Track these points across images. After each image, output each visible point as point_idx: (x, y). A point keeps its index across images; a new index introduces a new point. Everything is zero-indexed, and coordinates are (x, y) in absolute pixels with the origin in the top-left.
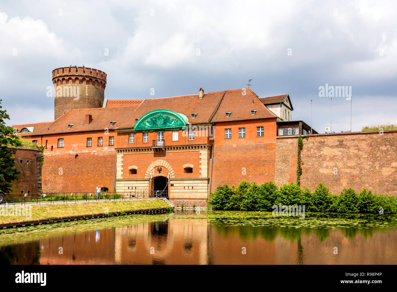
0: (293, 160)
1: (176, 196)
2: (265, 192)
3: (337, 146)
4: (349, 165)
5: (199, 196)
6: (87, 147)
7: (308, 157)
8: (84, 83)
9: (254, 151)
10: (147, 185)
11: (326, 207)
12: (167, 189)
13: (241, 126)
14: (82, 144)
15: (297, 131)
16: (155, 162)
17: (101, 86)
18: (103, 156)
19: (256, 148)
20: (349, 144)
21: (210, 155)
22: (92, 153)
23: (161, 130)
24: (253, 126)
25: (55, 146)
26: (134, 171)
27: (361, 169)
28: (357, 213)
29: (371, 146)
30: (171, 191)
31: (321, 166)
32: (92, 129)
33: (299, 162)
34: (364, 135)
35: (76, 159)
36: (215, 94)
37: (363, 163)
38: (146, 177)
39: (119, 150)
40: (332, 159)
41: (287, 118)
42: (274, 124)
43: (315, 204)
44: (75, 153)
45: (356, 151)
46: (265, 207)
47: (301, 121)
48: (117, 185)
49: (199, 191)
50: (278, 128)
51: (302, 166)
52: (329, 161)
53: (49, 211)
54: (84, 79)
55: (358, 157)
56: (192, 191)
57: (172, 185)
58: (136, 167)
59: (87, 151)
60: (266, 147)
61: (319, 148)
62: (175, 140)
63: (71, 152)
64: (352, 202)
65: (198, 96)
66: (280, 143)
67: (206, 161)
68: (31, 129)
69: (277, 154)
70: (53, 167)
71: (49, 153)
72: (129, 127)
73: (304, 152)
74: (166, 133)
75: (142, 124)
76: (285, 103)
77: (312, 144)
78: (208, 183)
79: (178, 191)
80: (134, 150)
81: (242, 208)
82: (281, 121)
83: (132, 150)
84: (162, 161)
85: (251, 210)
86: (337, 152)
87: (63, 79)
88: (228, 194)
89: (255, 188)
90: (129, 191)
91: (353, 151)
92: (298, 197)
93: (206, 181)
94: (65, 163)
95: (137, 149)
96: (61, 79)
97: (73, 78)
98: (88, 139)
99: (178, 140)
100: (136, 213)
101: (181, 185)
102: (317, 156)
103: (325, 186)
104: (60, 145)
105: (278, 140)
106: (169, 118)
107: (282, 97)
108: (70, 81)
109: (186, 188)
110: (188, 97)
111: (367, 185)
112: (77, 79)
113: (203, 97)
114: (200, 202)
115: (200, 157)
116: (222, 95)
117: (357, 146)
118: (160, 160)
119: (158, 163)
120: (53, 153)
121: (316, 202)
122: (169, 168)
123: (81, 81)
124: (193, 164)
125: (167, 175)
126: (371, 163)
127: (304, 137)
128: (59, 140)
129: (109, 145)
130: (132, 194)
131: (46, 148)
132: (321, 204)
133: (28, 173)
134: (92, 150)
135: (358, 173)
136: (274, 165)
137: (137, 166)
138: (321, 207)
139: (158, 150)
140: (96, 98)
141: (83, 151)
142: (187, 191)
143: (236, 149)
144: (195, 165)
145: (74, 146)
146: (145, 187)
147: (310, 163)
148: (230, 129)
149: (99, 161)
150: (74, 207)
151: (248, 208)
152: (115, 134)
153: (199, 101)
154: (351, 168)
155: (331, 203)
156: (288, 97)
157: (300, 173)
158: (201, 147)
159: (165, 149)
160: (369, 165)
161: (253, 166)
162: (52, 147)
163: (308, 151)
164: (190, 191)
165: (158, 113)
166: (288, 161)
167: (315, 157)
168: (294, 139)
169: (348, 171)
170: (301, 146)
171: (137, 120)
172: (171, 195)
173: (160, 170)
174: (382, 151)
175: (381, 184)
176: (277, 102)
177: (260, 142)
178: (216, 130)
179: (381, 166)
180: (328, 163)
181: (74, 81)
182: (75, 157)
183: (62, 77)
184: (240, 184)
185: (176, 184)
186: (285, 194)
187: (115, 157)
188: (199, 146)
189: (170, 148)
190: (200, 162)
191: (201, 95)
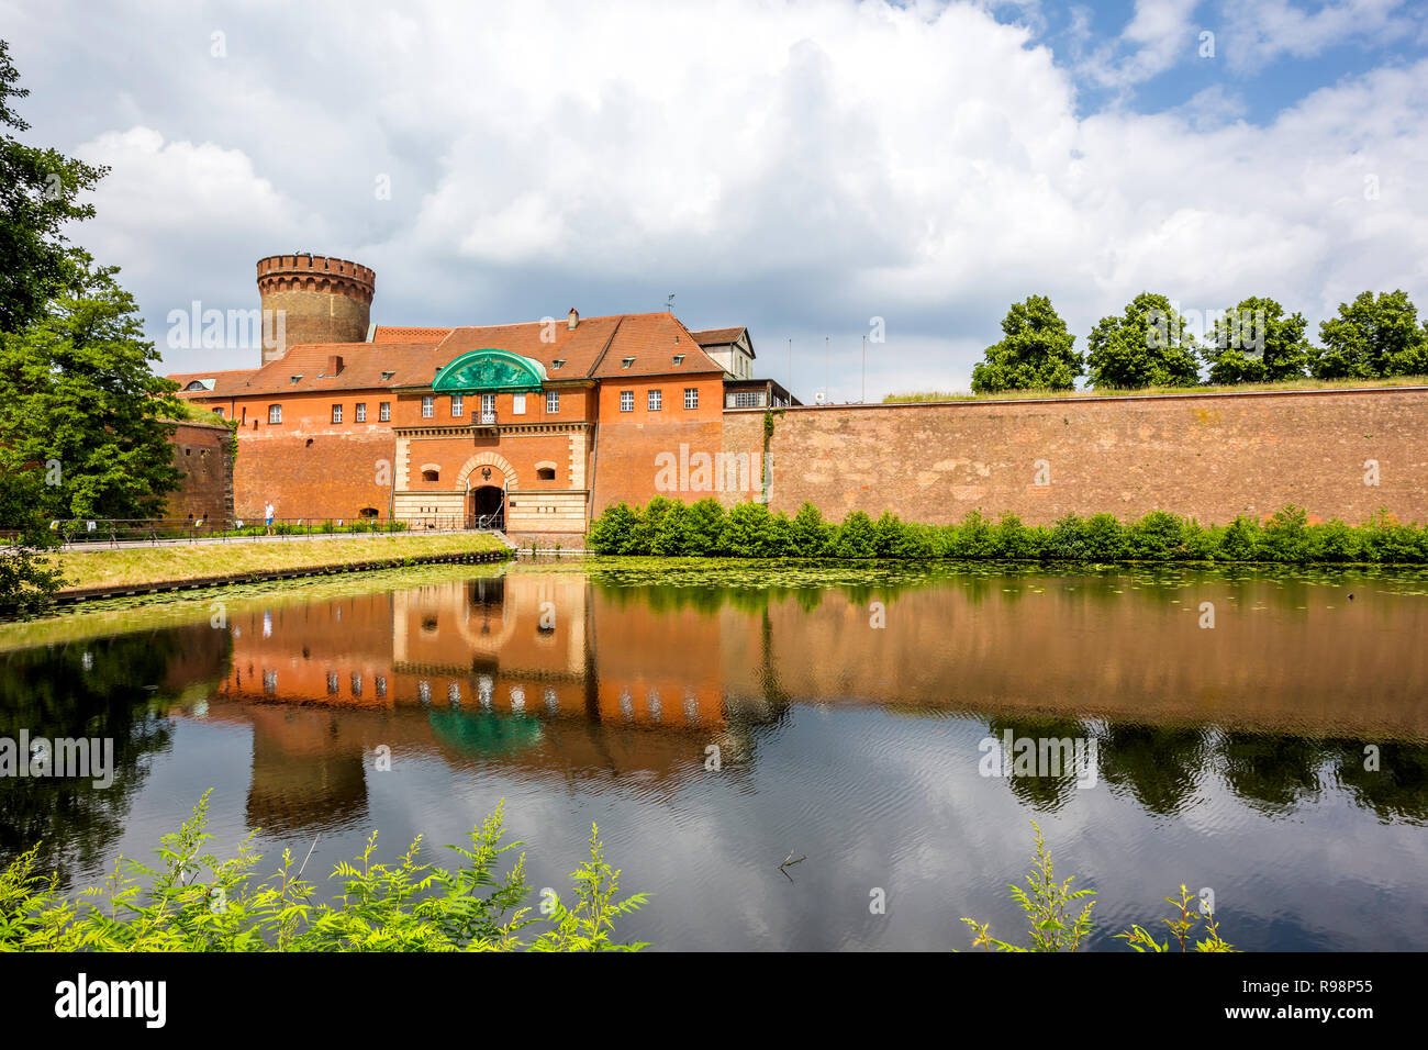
1: (521, 526)
2: (700, 518)
3: (837, 430)
4: (859, 466)
5: (567, 526)
6: (332, 423)
7: (783, 449)
8: (327, 289)
10: (462, 504)
11: (816, 548)
12: (502, 512)
13: (653, 387)
14: (320, 418)
15: (763, 399)
16: (478, 456)
17: (361, 297)
18: (368, 444)
19: (683, 431)
20: (860, 426)
21: (591, 445)
22: (344, 437)
23: (490, 391)
24: (678, 387)
25: (262, 421)
26: (432, 476)
27: (881, 475)
28: (872, 557)
29: (899, 430)
30: (511, 516)
31: (807, 467)
32: (342, 387)
34: (887, 411)
35: (308, 449)
36: (601, 320)
37: (883, 463)
38: (458, 488)
39: (402, 432)
40: (828, 454)
41: (744, 373)
42: (718, 384)
43: (795, 541)
44: (306, 436)
45: (872, 441)
46: (699, 547)
47: (771, 381)
48: (397, 504)
49: (568, 516)
50: (725, 393)
52: (822, 459)
54: (326, 282)
55: (876, 451)
56: (553, 516)
57: (513, 504)
58: (436, 468)
59: (331, 433)
60: (702, 429)
61: (803, 434)
62: (520, 412)
63: (297, 433)
64: (863, 537)
65: (566, 325)
66: (728, 422)
67: (583, 457)
68: (210, 384)
69: (722, 443)
71: (249, 436)
72: (423, 383)
73: (776, 439)
74: (500, 398)
75: (449, 379)
76: (740, 343)
77: (791, 426)
78: (587, 501)
79: (524, 516)
80: (433, 432)
81: (654, 550)
82: (731, 379)
83: (428, 432)
84: (492, 454)
85: (673, 555)
86: (837, 441)
88: (627, 522)
89: (681, 512)
90: (423, 515)
91: (866, 440)
92: (763, 529)
93: (583, 497)
94: (285, 457)
95: (439, 430)
97: (303, 278)
98: (335, 407)
99: (524, 413)
100: (438, 562)
101: (531, 504)
102: (800, 448)
103: (814, 507)
104: (274, 419)
105: (726, 417)
106: (506, 368)
107: (734, 332)
108: (297, 284)
109: (543, 510)
111: (890, 505)
112: (310, 280)
113: (577, 326)
114: (571, 539)
115: (571, 447)
116: (615, 324)
117: (874, 431)
118: (487, 453)
119: (482, 459)
120: (258, 435)
121: (798, 538)
122: (507, 469)
123: (320, 286)
124: (555, 461)
125: (503, 483)
126: (898, 463)
127: (776, 412)
128: (271, 407)
129: (380, 421)
130: (429, 522)
131: (243, 424)
132: (807, 541)
134: (343, 431)
135: (875, 481)
137: (439, 464)
138: (807, 546)
139: (484, 432)
140: (352, 321)
141: (325, 433)
142: (544, 516)
143: (641, 432)
144: (559, 465)
145: (305, 420)
146: (456, 507)
147: (786, 464)
148: (631, 393)
149: (359, 453)
150: (305, 549)
151: (667, 550)
152: (392, 398)
153: (568, 335)
154: (863, 473)
155: (826, 539)
156: (746, 332)
157: (766, 482)
158: (573, 427)
159: (499, 430)
160: (895, 467)
162: (256, 422)
163: (784, 439)
164: (548, 516)
165: (485, 356)
167: (797, 451)
168: (756, 415)
169: (857, 477)
170: (769, 429)
171: (439, 369)
172: (509, 525)
173: (487, 474)
174: (919, 442)
175: (915, 502)
176: (725, 341)
177: (691, 420)
178: (602, 395)
179: (916, 470)
180: (820, 463)
181: (304, 285)
182: (305, 444)
183: (278, 275)
184: (650, 502)
185: (521, 501)
186: (739, 522)
187: (393, 445)
188: (568, 426)
189: (509, 428)
190: (571, 457)
191: (572, 323)
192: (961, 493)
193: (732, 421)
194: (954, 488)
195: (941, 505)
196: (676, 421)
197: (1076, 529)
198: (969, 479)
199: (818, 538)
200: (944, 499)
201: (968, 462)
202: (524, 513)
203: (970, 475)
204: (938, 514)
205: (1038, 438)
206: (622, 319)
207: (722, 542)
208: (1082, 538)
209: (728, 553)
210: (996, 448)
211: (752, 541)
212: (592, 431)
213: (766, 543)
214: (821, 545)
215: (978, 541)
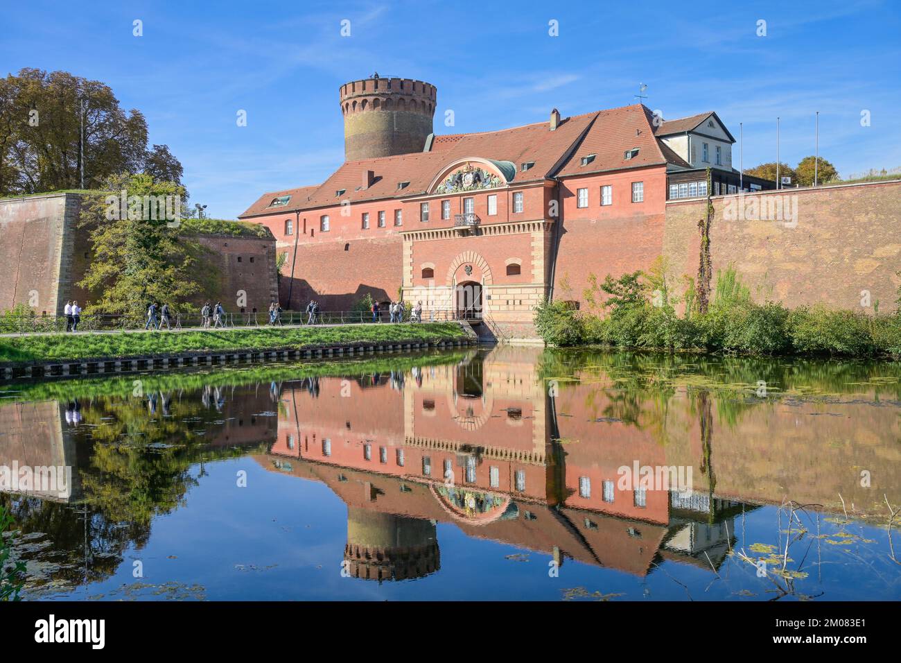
0: (693, 247)
1: (495, 317)
4: (794, 254)
5: (531, 317)
6: (362, 228)
7: (721, 239)
8: (391, 107)
9: (625, 230)
13: (605, 183)
14: (354, 225)
15: (704, 187)
16: (461, 255)
18: (386, 246)
19: (630, 224)
22: (370, 241)
24: (624, 182)
25: (317, 229)
26: (428, 273)
27: (816, 264)
29: (838, 214)
30: (487, 308)
31: (742, 257)
32: (369, 197)
35: (347, 251)
36: (580, 117)
37: (820, 249)
38: (448, 283)
39: (407, 235)
40: (764, 242)
41: (711, 161)
42: (662, 176)
44: (342, 240)
49: (531, 308)
50: (668, 183)
52: (757, 248)
54: (389, 100)
55: (812, 237)
56: (518, 307)
57: (489, 297)
58: (432, 266)
59: (362, 238)
60: (647, 222)
61: (740, 222)
62: (493, 212)
63: (339, 239)
66: (671, 214)
67: (543, 252)
68: (286, 201)
69: (665, 235)
70: (313, 266)
71: (308, 242)
72: (421, 191)
75: (438, 186)
76: (704, 129)
78: (547, 293)
79: (497, 307)
80: (429, 234)
83: (425, 234)
84: (472, 252)
93: (543, 290)
94: (331, 259)
95: (433, 232)
98: (364, 214)
99: (496, 214)
101: (502, 297)
102: (737, 237)
104: (325, 228)
105: (669, 209)
106: (482, 173)
107: (700, 119)
108: (367, 105)
109: (511, 302)
110: (534, 128)
111: (824, 296)
112: (376, 101)
113: (556, 127)
114: (533, 329)
115: (533, 244)
116: (590, 121)
117: (813, 216)
118: (468, 252)
119: (465, 258)
120: (314, 241)
122: (484, 265)
123: (385, 105)
124: (521, 257)
125: (481, 279)
126: (835, 250)
128: (322, 217)
129: (394, 226)
131: (304, 233)
133: (252, 279)
134: (370, 235)
135: (810, 270)
137: (434, 262)
140: (413, 134)
141: (357, 238)
142: (512, 308)
143: (595, 228)
144: (524, 261)
145: (344, 228)
147: (723, 253)
148: (586, 189)
149: (380, 254)
152: (402, 205)
154: (798, 261)
156: (714, 115)
158: (534, 225)
159: (477, 230)
161: (624, 260)
162: (312, 230)
163: (721, 229)
164: (515, 308)
165: (465, 163)
166: (684, 249)
167: (733, 240)
168: (697, 205)
169: (791, 266)
172: (485, 317)
173: (469, 271)
174: (859, 225)
176: (682, 131)
177: (637, 213)
178: (562, 192)
179: (855, 257)
180: (756, 252)
182: (344, 248)
185: (495, 294)
187: (400, 246)
188: (529, 225)
189: (484, 228)
190: (533, 254)
191: (553, 123)
193: (674, 212)
196: (624, 215)
206: (598, 115)
212: (552, 228)
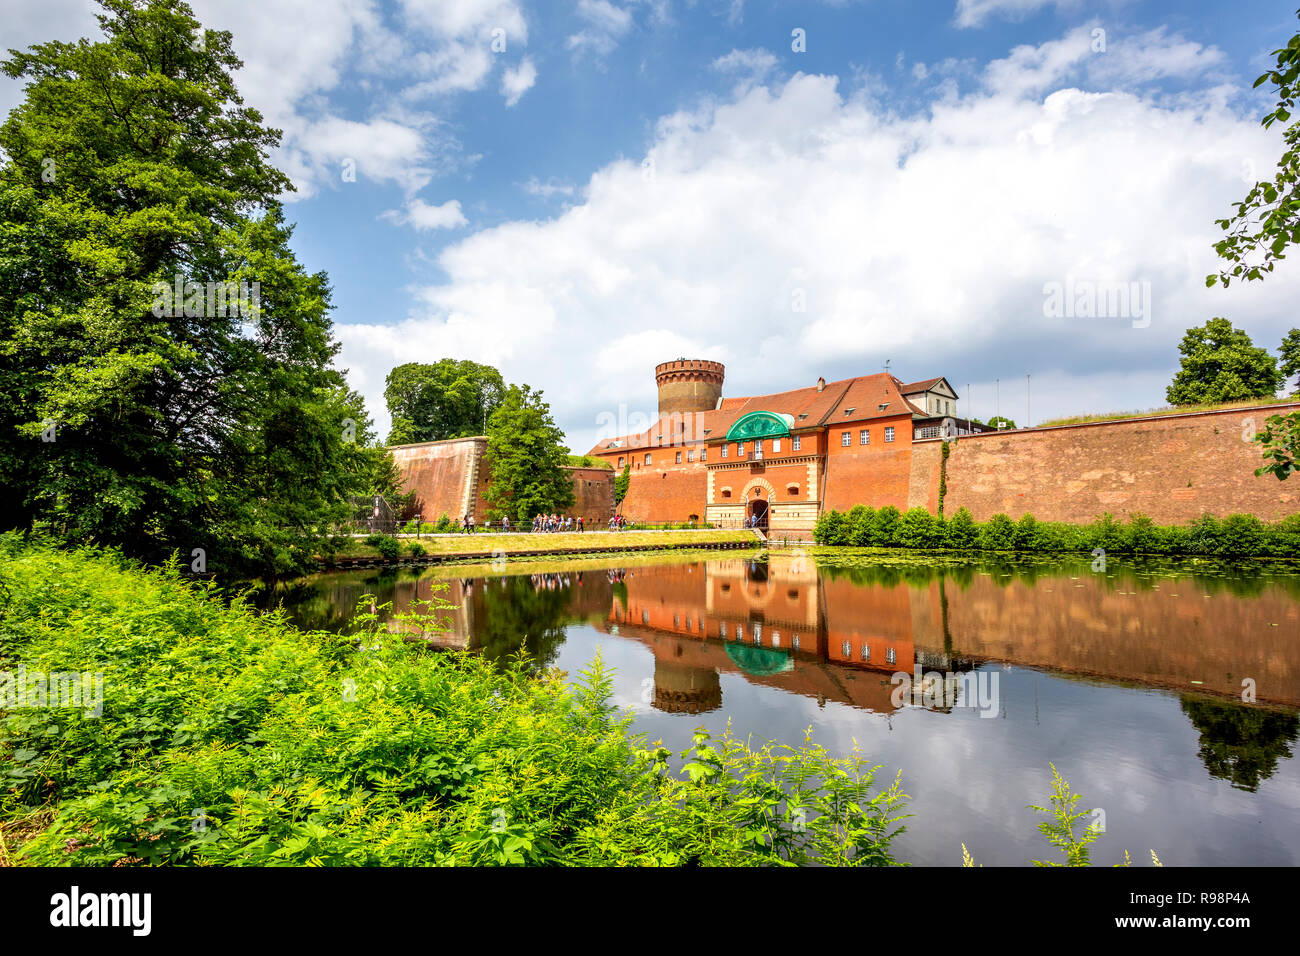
0: (934, 474)
1: (777, 526)
2: (882, 520)
3: (999, 451)
4: (1016, 478)
5: (807, 526)
6: (676, 463)
7: (957, 468)
8: (693, 379)
9: (880, 462)
11: (968, 542)
12: (766, 516)
13: (864, 428)
14: (670, 460)
15: (943, 431)
16: (753, 481)
17: (714, 383)
18: (693, 475)
19: (884, 458)
20: (1017, 447)
21: (822, 470)
22: (681, 472)
23: (759, 438)
24: (879, 427)
25: (642, 464)
26: (727, 494)
27: (1034, 485)
28: (1009, 550)
29: (1051, 448)
30: (772, 519)
31: (974, 481)
33: (944, 477)
34: (1043, 433)
35: (664, 479)
36: (840, 383)
37: (1037, 475)
38: (742, 502)
39: (711, 467)
40: (991, 470)
41: (943, 411)
42: (908, 422)
44: (663, 472)
45: (1027, 458)
46: (880, 541)
48: (708, 512)
49: (807, 519)
50: (914, 429)
51: (947, 483)
52: (986, 474)
53: (567, 540)
54: (692, 375)
55: (1030, 466)
56: (797, 519)
57: (773, 512)
58: (729, 489)
59: (676, 469)
60: (897, 456)
61: (972, 455)
62: (777, 451)
63: (658, 470)
64: (1002, 534)
66: (916, 450)
67: (816, 479)
68: (619, 444)
69: (912, 465)
70: (638, 489)
71: (636, 473)
72: (722, 436)
73: (951, 461)
74: (765, 442)
75: (736, 432)
76: (937, 389)
77: (962, 450)
78: (819, 508)
79: (779, 519)
80: (728, 466)
82: (923, 417)
83: (725, 466)
84: (761, 479)
86: (999, 459)
87: (667, 377)
88: (836, 522)
89: (871, 516)
90: (721, 519)
91: (1023, 457)
92: (924, 528)
93: (816, 506)
94: (652, 484)
95: (731, 465)
96: (664, 377)
97: (678, 374)
98: (679, 453)
99: (780, 451)
100: (722, 547)
101: (784, 511)
102: (970, 466)
103: (969, 512)
104: (647, 463)
105: (914, 446)
106: (769, 423)
107: (933, 382)
108: (675, 379)
109: (791, 515)
110: (805, 390)
111: (1042, 509)
112: (683, 375)
113: (823, 390)
114: (807, 534)
115: (808, 473)
116: (848, 385)
117: (1030, 450)
118: (758, 479)
120: (640, 473)
121: (952, 534)
122: (770, 488)
123: (688, 378)
124: (799, 482)
125: (767, 498)
126: (1050, 475)
127: (950, 440)
128: (646, 455)
129: (700, 461)
131: (633, 467)
132: (961, 537)
133: (598, 498)
134: (682, 468)
135: (1029, 490)
136: (907, 482)
137: (731, 486)
138: (958, 540)
139: (756, 465)
140: (708, 398)
141: (672, 470)
142: (792, 519)
143: (856, 460)
144: (801, 485)
145: (662, 462)
146: (740, 513)
147: (958, 478)
148: (850, 433)
149: (689, 481)
151: (860, 542)
152: (706, 446)
153: (815, 396)
154: (1019, 483)
155: (977, 535)
156: (944, 379)
157: (943, 492)
158: (809, 459)
159: (764, 463)
160: (1047, 478)
162: (639, 464)
163: (957, 460)
164: (794, 519)
165: (755, 416)
166: (928, 475)
167: (967, 468)
168: (937, 443)
169: (1015, 487)
171: (730, 426)
172: (771, 525)
173: (758, 492)
174: (1068, 456)
175: (1064, 506)
176: (924, 390)
177: (891, 450)
178: (830, 435)
179: (1066, 479)
180: (985, 477)
181: (679, 379)
182: (663, 477)
183: (667, 374)
184: (852, 509)
185: (778, 509)
186: (907, 522)
187: (705, 475)
188: (806, 459)
189: (770, 462)
190: (808, 479)
191: (820, 388)
192: (1106, 498)
193: (918, 448)
194: (1100, 494)
195: (1086, 508)
196: (879, 451)
197: (1207, 528)
198: (1114, 486)
199: (969, 535)
200: (1090, 503)
201: (1113, 471)
202: (779, 518)
203: (1115, 482)
204: (1084, 515)
205: (1185, 447)
206: (854, 381)
207: (895, 536)
208: (1214, 536)
209: (897, 545)
210: (1142, 459)
211: (915, 537)
212: (823, 461)
213: (925, 537)
214: (972, 540)
215: (1107, 537)
